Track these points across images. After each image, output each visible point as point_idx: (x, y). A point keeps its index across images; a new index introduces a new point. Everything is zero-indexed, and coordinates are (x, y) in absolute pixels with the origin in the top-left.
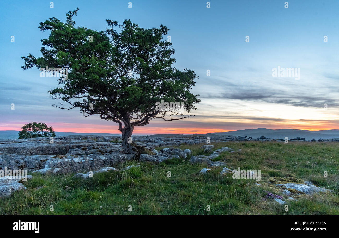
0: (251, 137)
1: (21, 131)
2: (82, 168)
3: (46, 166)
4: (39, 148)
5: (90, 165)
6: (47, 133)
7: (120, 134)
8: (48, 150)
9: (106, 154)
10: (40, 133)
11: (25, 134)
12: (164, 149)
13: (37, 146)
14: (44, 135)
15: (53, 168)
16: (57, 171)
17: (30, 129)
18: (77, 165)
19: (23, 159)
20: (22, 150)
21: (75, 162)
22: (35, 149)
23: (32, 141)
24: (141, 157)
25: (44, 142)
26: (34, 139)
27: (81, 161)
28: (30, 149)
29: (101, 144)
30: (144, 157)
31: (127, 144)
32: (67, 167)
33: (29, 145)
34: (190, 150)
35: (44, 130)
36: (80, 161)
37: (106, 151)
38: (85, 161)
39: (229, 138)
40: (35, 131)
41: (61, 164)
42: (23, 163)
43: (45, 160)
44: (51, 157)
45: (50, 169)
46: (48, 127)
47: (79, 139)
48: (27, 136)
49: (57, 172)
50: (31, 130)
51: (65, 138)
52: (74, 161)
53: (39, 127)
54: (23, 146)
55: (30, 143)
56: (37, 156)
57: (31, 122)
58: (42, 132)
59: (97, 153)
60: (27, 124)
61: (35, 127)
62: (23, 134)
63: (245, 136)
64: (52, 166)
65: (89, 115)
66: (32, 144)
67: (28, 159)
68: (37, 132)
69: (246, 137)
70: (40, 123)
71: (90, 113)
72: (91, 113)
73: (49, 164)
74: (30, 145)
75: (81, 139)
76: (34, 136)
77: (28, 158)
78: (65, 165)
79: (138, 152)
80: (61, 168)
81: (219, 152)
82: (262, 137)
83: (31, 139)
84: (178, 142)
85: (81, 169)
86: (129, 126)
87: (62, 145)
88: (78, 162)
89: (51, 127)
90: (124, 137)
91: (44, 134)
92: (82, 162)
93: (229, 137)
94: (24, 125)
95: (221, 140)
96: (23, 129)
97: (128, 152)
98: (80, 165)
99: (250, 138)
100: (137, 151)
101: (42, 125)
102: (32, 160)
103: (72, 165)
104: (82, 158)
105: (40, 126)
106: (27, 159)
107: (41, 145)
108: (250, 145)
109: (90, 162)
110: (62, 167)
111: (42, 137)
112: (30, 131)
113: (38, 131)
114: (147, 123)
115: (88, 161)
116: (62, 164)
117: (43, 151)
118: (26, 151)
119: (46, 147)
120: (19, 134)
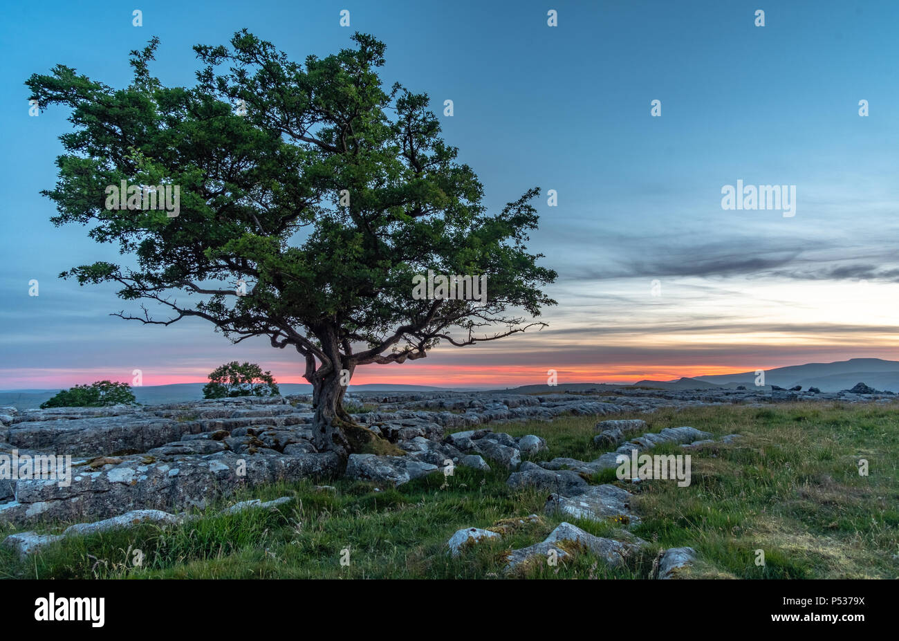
0: (815, 387)
1: (209, 383)
4: (115, 431)
5: (166, 491)
6: (261, 387)
7: (308, 389)
8: (139, 437)
10: (247, 388)
11: (216, 391)
12: (455, 436)
13: (112, 428)
14: (254, 393)
15: (26, 502)
16: (40, 512)
17: (225, 380)
18: (118, 492)
20: (70, 438)
21: (110, 483)
22: (103, 436)
26: (235, 399)
27: (135, 477)
28: (92, 435)
29: (296, 419)
31: (321, 422)
32: (77, 498)
34: (540, 436)
35: (254, 381)
36: (130, 480)
37: (276, 442)
38: (149, 479)
39: (739, 391)
40: (236, 383)
41: (57, 490)
44: (76, 463)
46: (263, 373)
49: (42, 514)
50: (228, 382)
52: (108, 480)
53: (245, 374)
57: (227, 362)
58: (250, 385)
60: (218, 368)
61: (236, 374)
62: (213, 390)
63: (794, 386)
65: (242, 338)
68: (241, 385)
69: (799, 388)
70: (246, 365)
71: (245, 333)
72: (249, 332)
76: (234, 394)
78: (70, 491)
79: (349, 446)
80: (57, 501)
81: (642, 445)
82: (858, 386)
84: (550, 409)
86: (334, 365)
88: (122, 483)
89: (268, 373)
90: (319, 400)
91: (256, 390)
92: (139, 480)
93: (740, 388)
94: (212, 370)
95: (706, 399)
96: (211, 380)
98: (129, 491)
99: (811, 390)
100: (345, 445)
101: (250, 369)
103: (98, 492)
105: (247, 369)
108: (787, 415)
109: (166, 480)
110: (61, 499)
112: (225, 383)
113: (242, 382)
114: (421, 354)
115: (163, 477)
116: (60, 489)
117: (126, 439)
118: (80, 441)
119: (135, 430)
120: (203, 390)
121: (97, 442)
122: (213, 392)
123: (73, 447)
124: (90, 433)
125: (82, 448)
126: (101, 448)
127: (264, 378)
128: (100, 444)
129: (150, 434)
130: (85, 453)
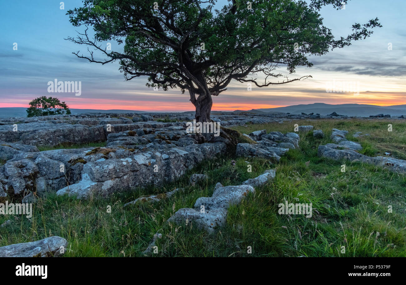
1: (29, 107)
2: (152, 176)
3: (84, 176)
4: (57, 132)
5: (164, 168)
6: (60, 110)
8: (72, 135)
9: (173, 143)
10: (52, 110)
13: (55, 129)
14: (57, 113)
15: (100, 181)
16: (109, 187)
17: (39, 106)
18: (144, 171)
19: (33, 159)
20: (31, 135)
21: (139, 165)
22: (51, 134)
23: (44, 120)
24: (238, 149)
25: (62, 121)
26: (46, 117)
27: (149, 161)
28: (44, 134)
30: (245, 148)
32: (126, 176)
33: (41, 126)
35: (56, 106)
36: (147, 162)
38: (157, 161)
40: (45, 107)
41: (116, 172)
42: (34, 168)
43: (77, 160)
44: (87, 152)
45: (94, 184)
46: (61, 102)
47: (107, 117)
48: (36, 113)
49: (110, 189)
50: (41, 107)
51: (88, 115)
52: (138, 163)
53: (50, 103)
54: (32, 129)
55: (42, 124)
56: (60, 151)
58: (54, 109)
59: (157, 141)
60: (35, 99)
61: (45, 103)
62: (32, 112)
63: (311, 113)
64: (97, 176)
65: (133, 77)
66: (45, 126)
67: (43, 158)
68: (49, 109)
70: (51, 98)
72: (137, 73)
73: (91, 173)
74: (43, 126)
75: (109, 116)
76: (45, 114)
77: (43, 156)
78: (123, 172)
80: (117, 179)
82: (333, 113)
83: (43, 117)
85: (151, 178)
86: (207, 94)
87: (93, 127)
88: (144, 165)
89: (64, 103)
90: (201, 114)
91: (58, 111)
92: (151, 162)
94: (31, 101)
96: (31, 106)
97: (210, 140)
98: (149, 169)
99: (317, 114)
101: (53, 100)
102: (51, 161)
103: (135, 171)
104: (148, 155)
105: (51, 101)
106: (40, 159)
107: (60, 127)
109: (163, 162)
110: (118, 177)
111: (55, 114)
112: (39, 107)
113: (49, 107)
115: (161, 160)
116: (118, 170)
117: (64, 136)
118: (38, 138)
119: (69, 131)
120: (27, 111)
121: (48, 138)
122: (33, 112)
123: (34, 141)
124: (43, 133)
125: (40, 141)
126: (51, 142)
127: (61, 105)
128: (50, 139)
129: (77, 133)
130: (42, 144)
